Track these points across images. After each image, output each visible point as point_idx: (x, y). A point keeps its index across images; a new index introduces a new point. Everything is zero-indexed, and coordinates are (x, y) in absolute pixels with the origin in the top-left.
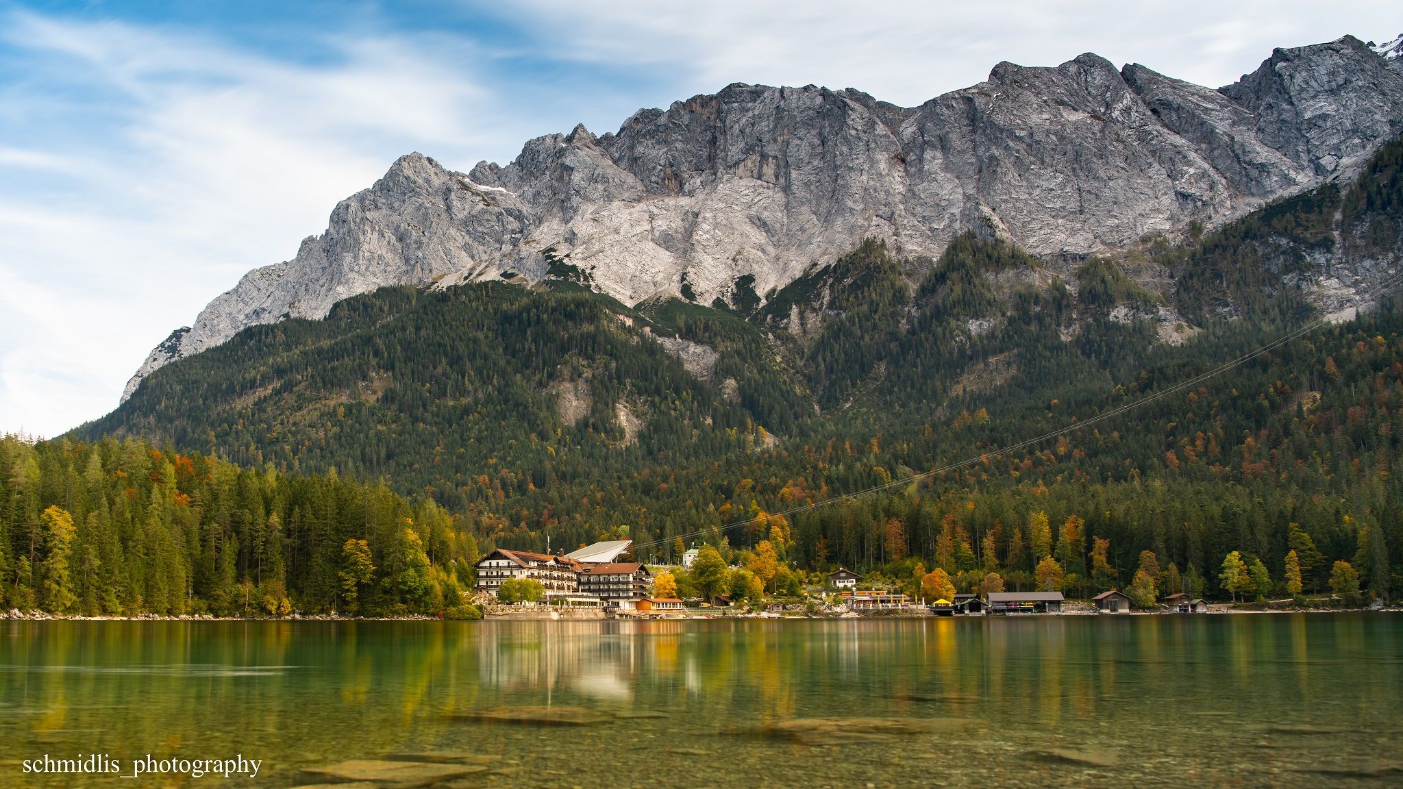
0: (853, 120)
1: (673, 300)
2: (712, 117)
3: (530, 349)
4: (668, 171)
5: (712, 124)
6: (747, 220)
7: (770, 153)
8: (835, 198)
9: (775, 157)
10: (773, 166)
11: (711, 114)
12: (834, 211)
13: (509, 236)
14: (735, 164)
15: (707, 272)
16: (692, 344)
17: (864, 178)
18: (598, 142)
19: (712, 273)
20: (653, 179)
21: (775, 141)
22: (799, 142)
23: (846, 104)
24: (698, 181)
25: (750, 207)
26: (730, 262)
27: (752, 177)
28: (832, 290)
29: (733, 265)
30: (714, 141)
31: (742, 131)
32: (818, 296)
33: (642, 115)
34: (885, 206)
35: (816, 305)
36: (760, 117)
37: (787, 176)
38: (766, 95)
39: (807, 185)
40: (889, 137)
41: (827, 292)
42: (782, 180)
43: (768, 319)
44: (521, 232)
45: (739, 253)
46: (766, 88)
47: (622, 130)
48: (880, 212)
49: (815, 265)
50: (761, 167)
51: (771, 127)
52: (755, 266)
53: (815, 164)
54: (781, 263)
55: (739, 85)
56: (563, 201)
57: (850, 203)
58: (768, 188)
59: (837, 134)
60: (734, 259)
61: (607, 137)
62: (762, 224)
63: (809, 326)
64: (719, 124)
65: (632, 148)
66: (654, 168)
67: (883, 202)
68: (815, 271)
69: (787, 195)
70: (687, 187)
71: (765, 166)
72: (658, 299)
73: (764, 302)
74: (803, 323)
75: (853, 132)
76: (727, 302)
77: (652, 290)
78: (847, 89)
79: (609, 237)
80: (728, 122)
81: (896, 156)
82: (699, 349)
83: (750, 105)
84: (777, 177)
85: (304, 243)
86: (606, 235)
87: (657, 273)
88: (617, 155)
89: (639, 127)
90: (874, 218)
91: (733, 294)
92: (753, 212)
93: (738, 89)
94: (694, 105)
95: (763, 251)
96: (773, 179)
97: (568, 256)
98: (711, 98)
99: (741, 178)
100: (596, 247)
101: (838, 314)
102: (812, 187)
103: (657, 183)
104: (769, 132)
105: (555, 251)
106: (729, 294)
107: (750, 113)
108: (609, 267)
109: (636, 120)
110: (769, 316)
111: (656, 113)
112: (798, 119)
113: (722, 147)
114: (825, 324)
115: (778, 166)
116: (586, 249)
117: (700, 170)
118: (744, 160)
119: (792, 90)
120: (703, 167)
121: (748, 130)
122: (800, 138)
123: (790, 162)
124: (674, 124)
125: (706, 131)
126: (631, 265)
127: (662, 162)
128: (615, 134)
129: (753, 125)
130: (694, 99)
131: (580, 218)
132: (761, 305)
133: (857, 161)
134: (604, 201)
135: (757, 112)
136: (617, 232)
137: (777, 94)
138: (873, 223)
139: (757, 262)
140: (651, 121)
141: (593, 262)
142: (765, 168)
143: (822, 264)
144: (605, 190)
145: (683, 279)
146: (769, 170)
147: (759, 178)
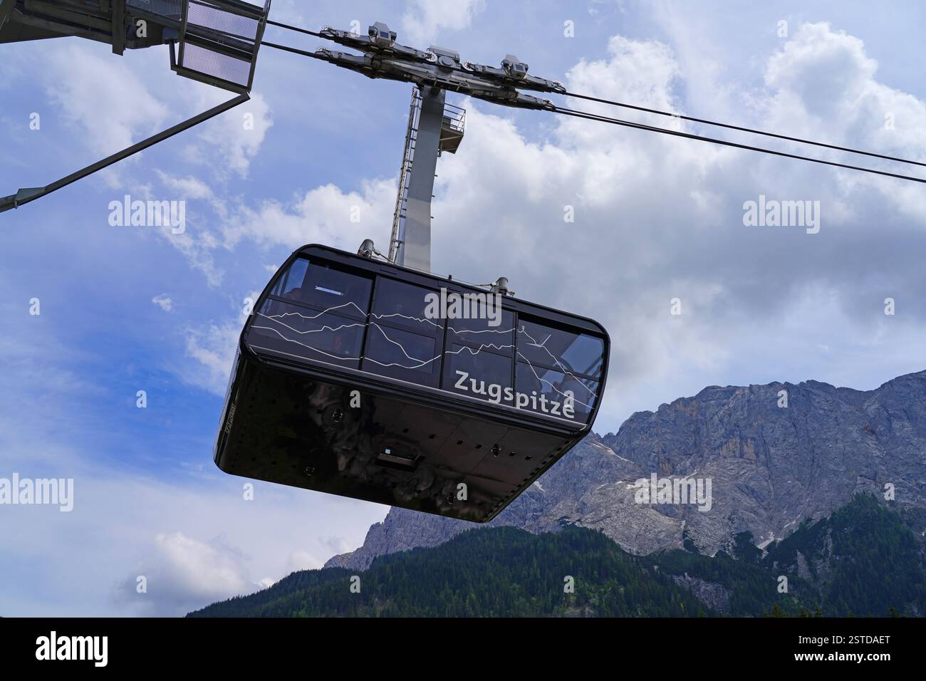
0: (818, 402)
1: (677, 551)
2: (694, 414)
3: (535, 576)
4: (662, 457)
5: (694, 419)
6: (736, 489)
7: (748, 435)
8: (815, 464)
9: (753, 439)
10: (752, 446)
11: (693, 411)
12: (817, 475)
13: (531, 514)
14: (718, 447)
15: (706, 530)
16: (702, 582)
17: (841, 445)
18: (602, 441)
19: (711, 531)
20: (649, 463)
21: (751, 425)
22: (773, 425)
23: (808, 392)
24: (688, 463)
25: (737, 478)
26: (726, 521)
27: (735, 456)
28: (834, 539)
29: (730, 523)
30: (697, 431)
31: (721, 421)
32: (821, 545)
33: (635, 416)
34: (867, 467)
35: (822, 552)
36: (735, 409)
37: (767, 453)
38: (737, 393)
39: (786, 458)
40: (855, 413)
41: (830, 540)
42: (762, 457)
43: (775, 566)
44: (542, 511)
45: (733, 513)
46: (736, 388)
47: (621, 429)
48: (864, 473)
49: (810, 520)
50: (742, 447)
51: (746, 416)
52: (750, 525)
53: (790, 441)
54: (775, 522)
55: (713, 387)
56: (575, 484)
57: (832, 466)
58: (752, 464)
59: (806, 415)
60: (729, 519)
61: (609, 436)
62: (752, 493)
63: (818, 571)
64: (700, 417)
65: (629, 442)
66: (649, 455)
67: (864, 463)
68: (810, 525)
69: (769, 468)
70: (678, 468)
71: (745, 446)
72: (663, 551)
73: (765, 553)
74: (812, 569)
75: (821, 412)
76: (730, 554)
77: (656, 546)
78: (808, 381)
79: (614, 506)
80: (707, 415)
81: (866, 428)
82: (710, 587)
83: (725, 401)
84: (757, 455)
85: (372, 527)
86: (612, 504)
87: (660, 532)
88: (618, 448)
89: (633, 426)
90: (859, 478)
91: (734, 548)
92: (741, 481)
93: (712, 390)
94: (677, 405)
95: (755, 513)
96: (754, 457)
97: (579, 520)
98: (691, 399)
99: (725, 458)
100: (604, 514)
101: (846, 560)
102: (792, 459)
103: (653, 467)
104: (744, 419)
105: (569, 518)
106: (730, 548)
107: (726, 407)
108: (616, 528)
109: (631, 420)
110: (775, 563)
111: (648, 414)
112: (769, 408)
113: (705, 435)
114: (836, 570)
115: (756, 446)
116: (595, 515)
117: (688, 455)
118: (726, 443)
119: (759, 387)
120: (691, 452)
121: (725, 420)
122: (773, 422)
123: (767, 441)
124: (663, 420)
125: (690, 424)
126: (635, 527)
127: (655, 450)
128: (615, 434)
129: (730, 415)
130: (678, 401)
131: (589, 494)
132: (764, 556)
133: (830, 434)
134: (609, 482)
135: (731, 406)
136: (621, 501)
137: (747, 391)
138: (859, 482)
139: (752, 522)
140: (644, 420)
141: (602, 525)
142: (745, 448)
143: (817, 517)
144: (609, 473)
145: (684, 536)
146: (749, 450)
147: (741, 456)
